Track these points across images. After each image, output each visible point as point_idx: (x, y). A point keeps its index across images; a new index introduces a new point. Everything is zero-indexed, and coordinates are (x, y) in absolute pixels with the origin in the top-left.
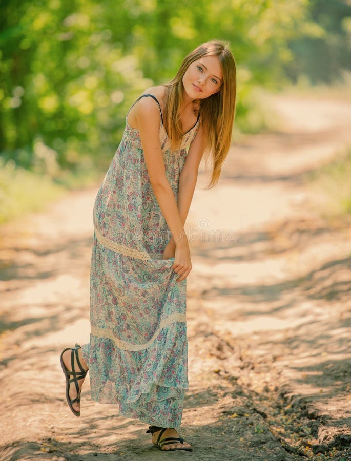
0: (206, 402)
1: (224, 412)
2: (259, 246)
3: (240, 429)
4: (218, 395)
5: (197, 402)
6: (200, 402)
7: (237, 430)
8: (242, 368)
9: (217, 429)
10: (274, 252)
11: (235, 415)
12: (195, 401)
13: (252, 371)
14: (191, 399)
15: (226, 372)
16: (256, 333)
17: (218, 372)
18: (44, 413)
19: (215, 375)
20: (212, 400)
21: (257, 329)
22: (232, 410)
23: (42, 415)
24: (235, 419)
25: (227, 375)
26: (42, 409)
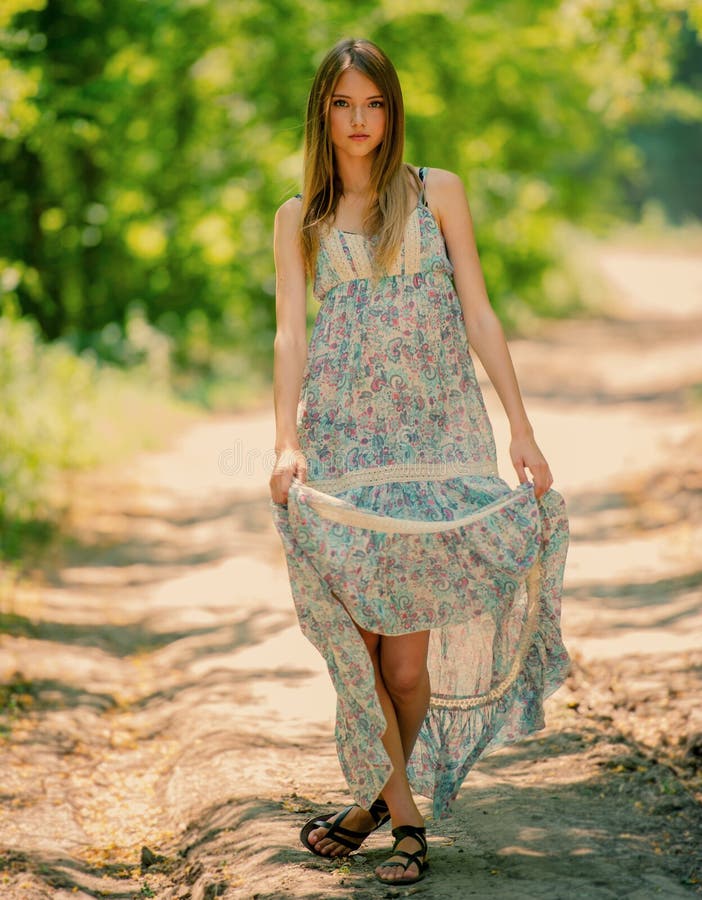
0: (561, 749)
1: (600, 764)
2: (610, 518)
3: (633, 787)
4: (584, 740)
5: (545, 751)
6: (550, 750)
7: (628, 790)
8: (616, 707)
9: (590, 788)
10: (642, 527)
11: (620, 768)
12: (542, 749)
13: (632, 714)
14: (534, 745)
15: (590, 709)
16: (634, 657)
17: (575, 707)
18: (269, 761)
19: (572, 712)
20: (573, 747)
21: (632, 650)
22: (615, 760)
23: (267, 764)
24: (622, 775)
25: (591, 713)
26: (265, 756)
